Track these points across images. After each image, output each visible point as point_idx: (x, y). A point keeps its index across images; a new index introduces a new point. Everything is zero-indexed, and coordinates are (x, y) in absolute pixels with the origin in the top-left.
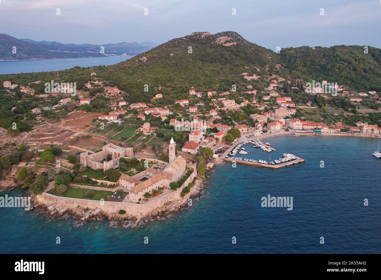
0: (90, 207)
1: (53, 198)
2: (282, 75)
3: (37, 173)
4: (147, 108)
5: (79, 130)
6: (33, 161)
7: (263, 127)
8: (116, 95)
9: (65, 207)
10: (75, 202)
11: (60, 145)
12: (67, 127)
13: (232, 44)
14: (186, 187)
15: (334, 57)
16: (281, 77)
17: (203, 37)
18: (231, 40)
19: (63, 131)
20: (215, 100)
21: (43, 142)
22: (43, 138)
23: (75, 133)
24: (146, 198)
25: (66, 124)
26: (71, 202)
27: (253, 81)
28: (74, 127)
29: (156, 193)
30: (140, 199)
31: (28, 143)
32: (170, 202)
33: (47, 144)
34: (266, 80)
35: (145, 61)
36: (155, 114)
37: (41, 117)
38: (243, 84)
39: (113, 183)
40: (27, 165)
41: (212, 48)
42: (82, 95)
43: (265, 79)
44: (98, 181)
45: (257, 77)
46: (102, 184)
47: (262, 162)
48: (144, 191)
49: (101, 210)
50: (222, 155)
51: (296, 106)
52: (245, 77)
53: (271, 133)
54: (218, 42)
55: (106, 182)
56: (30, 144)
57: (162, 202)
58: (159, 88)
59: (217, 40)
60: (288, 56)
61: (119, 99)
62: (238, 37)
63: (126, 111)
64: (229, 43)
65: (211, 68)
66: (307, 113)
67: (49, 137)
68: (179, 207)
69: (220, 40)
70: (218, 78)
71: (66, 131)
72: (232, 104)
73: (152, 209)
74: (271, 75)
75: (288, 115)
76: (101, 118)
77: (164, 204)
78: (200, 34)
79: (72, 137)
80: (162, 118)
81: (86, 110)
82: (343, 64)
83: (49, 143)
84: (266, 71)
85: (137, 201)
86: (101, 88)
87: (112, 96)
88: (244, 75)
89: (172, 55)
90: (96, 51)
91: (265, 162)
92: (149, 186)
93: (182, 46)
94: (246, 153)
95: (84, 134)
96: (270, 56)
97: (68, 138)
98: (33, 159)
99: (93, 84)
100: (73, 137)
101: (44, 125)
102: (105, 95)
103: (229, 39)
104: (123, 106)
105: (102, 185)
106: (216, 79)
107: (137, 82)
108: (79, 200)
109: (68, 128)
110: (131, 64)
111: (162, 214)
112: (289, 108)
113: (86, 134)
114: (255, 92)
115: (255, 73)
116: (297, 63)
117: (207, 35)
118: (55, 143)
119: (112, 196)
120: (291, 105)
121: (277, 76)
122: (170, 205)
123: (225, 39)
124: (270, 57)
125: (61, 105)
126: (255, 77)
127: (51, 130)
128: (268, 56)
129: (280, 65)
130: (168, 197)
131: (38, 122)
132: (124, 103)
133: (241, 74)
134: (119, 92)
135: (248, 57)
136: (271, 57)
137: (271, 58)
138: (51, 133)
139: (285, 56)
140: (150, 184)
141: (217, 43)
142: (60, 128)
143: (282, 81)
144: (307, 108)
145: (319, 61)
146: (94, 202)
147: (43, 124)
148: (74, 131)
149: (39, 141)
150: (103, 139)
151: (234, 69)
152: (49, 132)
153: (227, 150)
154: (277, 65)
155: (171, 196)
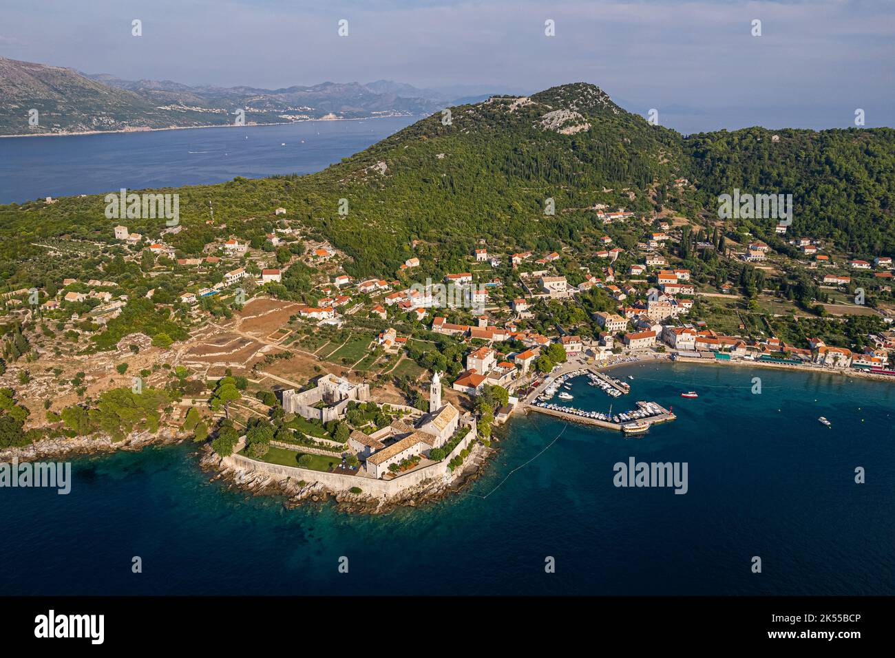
0: (306, 479)
1: (249, 464)
2: (684, 209)
3: (213, 419)
4: (388, 290)
5: (270, 340)
6: (203, 397)
7: (615, 341)
8: (328, 260)
9: (269, 477)
10: (283, 471)
11: (242, 369)
12: (247, 333)
13: (578, 129)
14: (457, 456)
15: (819, 163)
16: (682, 213)
17: (512, 109)
18: (577, 118)
19: (243, 341)
20: (525, 274)
21: (213, 363)
22: (211, 355)
23: (264, 345)
24: (392, 472)
25: (245, 326)
26: (276, 470)
27: (616, 224)
28: (260, 333)
29: (409, 464)
30: (383, 473)
31: (188, 364)
32: (430, 479)
33: (220, 365)
34: (646, 223)
35: (382, 173)
36: (405, 307)
37: (198, 311)
38: (592, 232)
39: (339, 444)
40: (194, 402)
41: (530, 138)
42: (263, 259)
43: (643, 219)
44: (315, 439)
45: (627, 215)
46: (321, 444)
47: (596, 417)
48: (389, 460)
49: (325, 486)
50: (525, 398)
51: (695, 291)
52: (599, 215)
53: (627, 354)
54: (547, 123)
55: (328, 441)
56: (193, 366)
57: (417, 479)
58: (412, 244)
59: (545, 119)
60: (708, 158)
61: (334, 271)
62: (598, 98)
63: (350, 299)
64: (571, 126)
65: (525, 191)
66: (714, 311)
67: (220, 354)
68: (444, 488)
69: (552, 119)
70: (539, 218)
71: (248, 341)
72: (561, 286)
73: (402, 489)
74: (658, 210)
75: (674, 314)
76: (306, 314)
77: (421, 483)
78: (507, 101)
79: (259, 354)
80: (418, 313)
81: (276, 296)
82: (835, 185)
83: (223, 364)
84: (650, 198)
85: (379, 476)
86: (299, 246)
87: (321, 264)
88: (597, 210)
89: (441, 156)
90: (265, 107)
91: (602, 416)
92: (397, 454)
93: (464, 132)
94: (570, 397)
95: (278, 347)
96: (665, 157)
97: (253, 355)
98: (202, 393)
99: (282, 234)
100: (262, 355)
101: (206, 327)
102: (307, 260)
103: (572, 116)
104: (342, 286)
105: (321, 446)
106: (535, 220)
107: (369, 228)
108: (289, 468)
109: (249, 334)
110: (352, 180)
111: (417, 497)
112: (680, 297)
113: (284, 348)
114: (615, 254)
115: (623, 206)
116: (727, 178)
117: (523, 103)
118: (232, 365)
119: (340, 465)
120: (686, 290)
121: (671, 212)
122: (430, 484)
123: (563, 117)
124: (666, 160)
125: (228, 283)
126: (620, 216)
127: (221, 337)
128: (660, 158)
129: (687, 181)
130: (428, 472)
131: (196, 320)
132: (345, 281)
133: (590, 208)
134: (333, 255)
135: (613, 164)
136: (668, 159)
137: (668, 163)
138: (223, 346)
139: (703, 155)
140: (398, 451)
141: (543, 126)
142: (236, 335)
143: (680, 225)
144: (718, 298)
145: (779, 175)
146: (312, 473)
147: (205, 325)
148: (260, 341)
149: (206, 359)
150: (313, 360)
151: (576, 194)
152: (218, 342)
153: (536, 389)
154: (677, 181)
155: (431, 471)
